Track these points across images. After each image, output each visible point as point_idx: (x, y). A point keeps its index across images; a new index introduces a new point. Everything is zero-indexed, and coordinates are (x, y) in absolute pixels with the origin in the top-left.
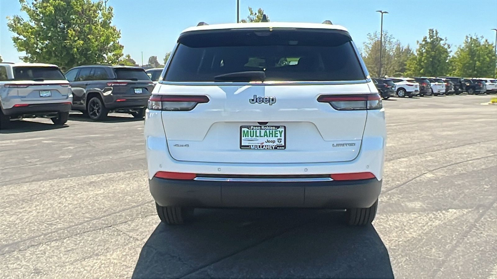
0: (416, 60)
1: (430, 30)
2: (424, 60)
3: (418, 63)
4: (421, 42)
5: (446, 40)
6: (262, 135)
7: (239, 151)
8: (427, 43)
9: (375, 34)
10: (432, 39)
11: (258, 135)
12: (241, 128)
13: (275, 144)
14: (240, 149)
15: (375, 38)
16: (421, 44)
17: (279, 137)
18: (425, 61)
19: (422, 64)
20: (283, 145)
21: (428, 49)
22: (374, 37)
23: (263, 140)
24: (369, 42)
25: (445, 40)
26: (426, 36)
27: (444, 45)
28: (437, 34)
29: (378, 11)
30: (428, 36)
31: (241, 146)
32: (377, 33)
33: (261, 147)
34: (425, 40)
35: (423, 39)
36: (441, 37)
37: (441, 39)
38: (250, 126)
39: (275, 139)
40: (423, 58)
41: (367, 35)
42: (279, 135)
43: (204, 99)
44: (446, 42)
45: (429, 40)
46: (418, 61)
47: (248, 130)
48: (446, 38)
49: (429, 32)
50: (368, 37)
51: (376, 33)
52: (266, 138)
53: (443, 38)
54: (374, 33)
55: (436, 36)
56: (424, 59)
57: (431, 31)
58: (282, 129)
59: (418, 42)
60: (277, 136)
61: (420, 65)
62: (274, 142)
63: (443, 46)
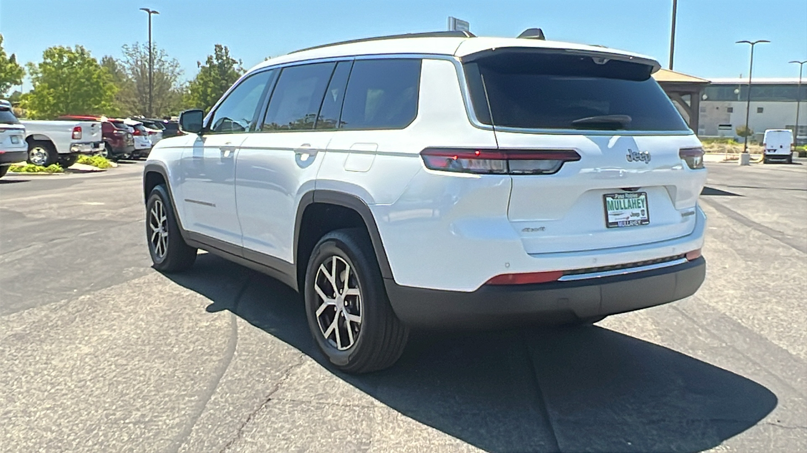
0: (198, 93)
1: (216, 46)
2: (211, 94)
3: (202, 97)
4: (203, 64)
5: (241, 63)
6: (627, 206)
7: (605, 231)
8: (212, 66)
9: (135, 47)
10: (220, 61)
11: (623, 206)
12: (605, 196)
13: (639, 218)
14: (607, 229)
15: (135, 54)
16: (203, 67)
17: (642, 209)
18: (213, 95)
19: (209, 98)
20: (647, 218)
21: (216, 76)
22: (134, 52)
23: (627, 213)
24: (125, 59)
25: (239, 63)
26: (210, 54)
27: (239, 70)
28: (227, 53)
29: (143, 9)
30: (214, 56)
31: (609, 225)
32: (140, 44)
33: (628, 224)
34: (209, 60)
35: (207, 60)
36: (234, 59)
37: (234, 62)
38: (614, 194)
39: (638, 211)
40: (209, 90)
41: (123, 47)
42: (641, 205)
43: (572, 155)
44: (242, 66)
45: (215, 62)
46: (201, 93)
47: (612, 199)
48: (240, 60)
49: (215, 50)
50: (124, 50)
51: (136, 45)
52: (630, 211)
53: (237, 60)
54: (133, 45)
55: (226, 56)
56: (211, 91)
57: (218, 47)
58: (643, 197)
59: (199, 64)
60: (640, 207)
61: (205, 100)
62: (637, 215)
63: (237, 71)
